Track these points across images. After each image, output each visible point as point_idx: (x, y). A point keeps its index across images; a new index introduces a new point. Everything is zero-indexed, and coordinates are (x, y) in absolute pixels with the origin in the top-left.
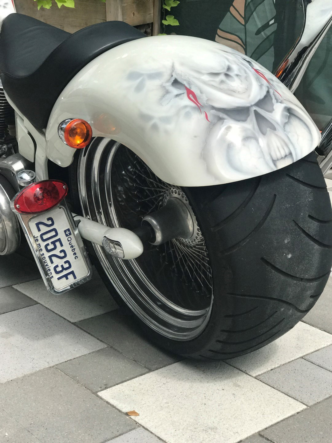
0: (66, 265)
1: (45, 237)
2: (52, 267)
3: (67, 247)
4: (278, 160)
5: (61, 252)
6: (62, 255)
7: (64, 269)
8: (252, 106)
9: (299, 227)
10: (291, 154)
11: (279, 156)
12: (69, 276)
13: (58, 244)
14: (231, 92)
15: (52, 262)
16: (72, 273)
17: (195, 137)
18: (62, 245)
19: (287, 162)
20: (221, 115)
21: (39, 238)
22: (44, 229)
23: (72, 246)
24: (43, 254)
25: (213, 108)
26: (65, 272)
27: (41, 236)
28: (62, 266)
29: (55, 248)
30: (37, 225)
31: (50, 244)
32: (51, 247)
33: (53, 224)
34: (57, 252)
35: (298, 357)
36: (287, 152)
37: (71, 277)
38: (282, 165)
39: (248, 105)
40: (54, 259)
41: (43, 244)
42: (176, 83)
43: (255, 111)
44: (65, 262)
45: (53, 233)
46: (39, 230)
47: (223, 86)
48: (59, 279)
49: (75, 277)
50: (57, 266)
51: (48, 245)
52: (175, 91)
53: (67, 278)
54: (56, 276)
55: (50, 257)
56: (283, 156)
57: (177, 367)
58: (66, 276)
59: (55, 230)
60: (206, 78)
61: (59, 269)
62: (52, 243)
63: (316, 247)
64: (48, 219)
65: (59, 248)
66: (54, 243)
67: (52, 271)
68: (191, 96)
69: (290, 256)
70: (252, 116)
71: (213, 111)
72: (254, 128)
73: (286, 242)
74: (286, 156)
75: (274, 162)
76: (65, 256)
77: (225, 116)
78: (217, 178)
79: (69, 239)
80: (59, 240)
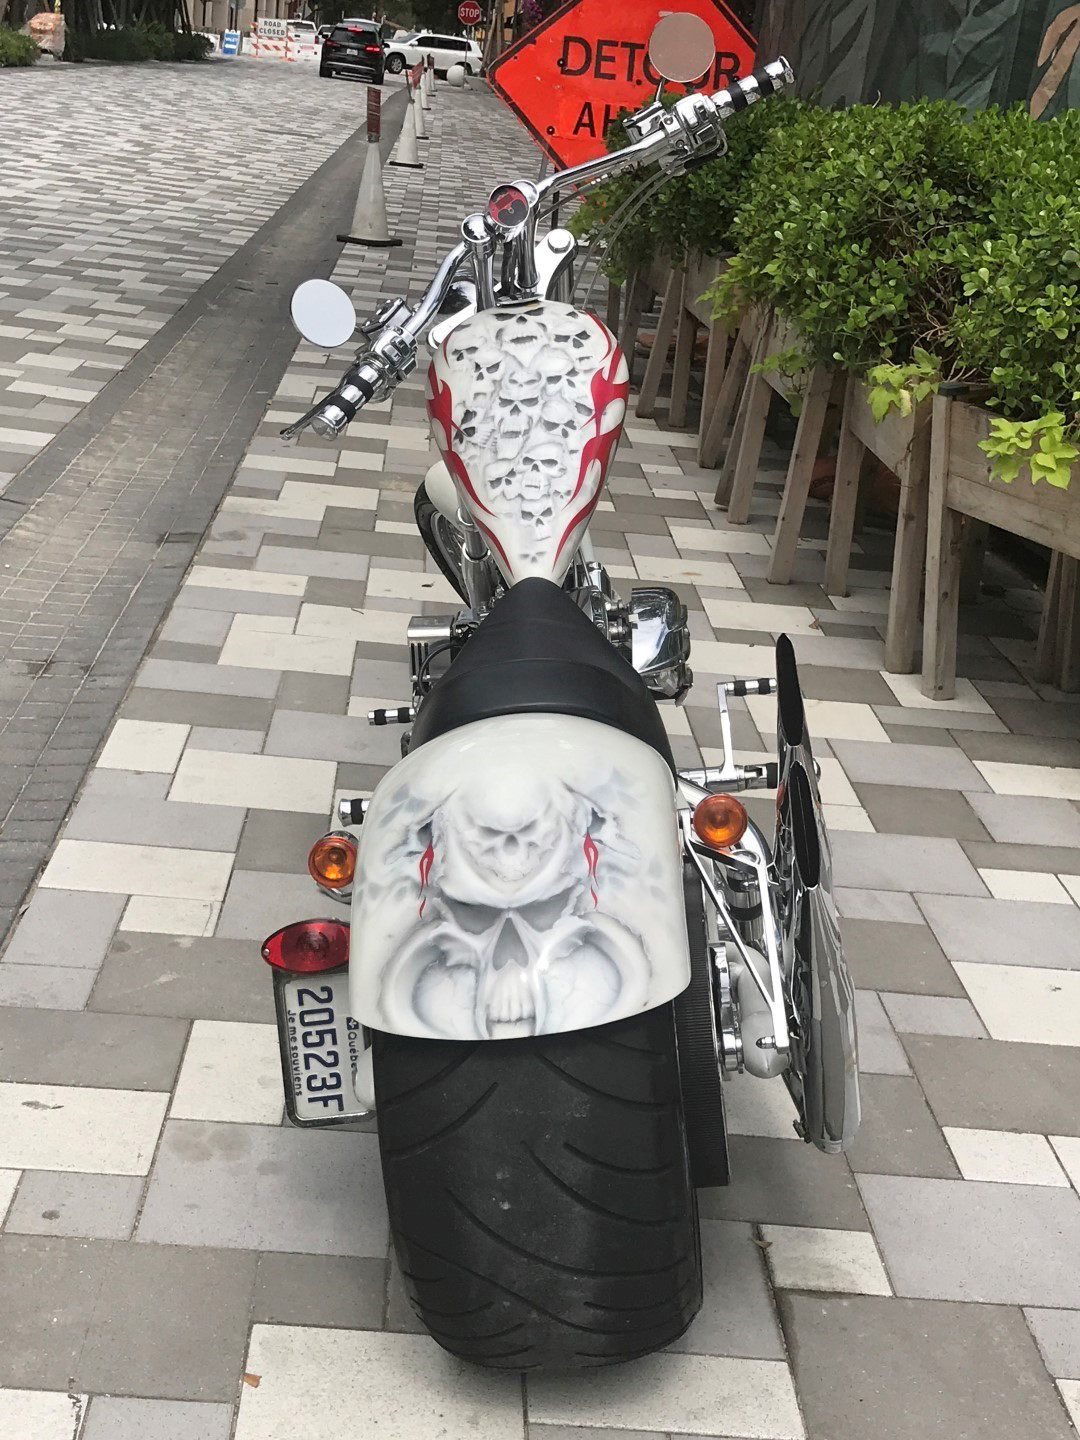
0: (332, 1081)
1: (308, 1019)
2: (304, 1075)
3: (342, 1049)
4: (499, 1021)
5: (329, 1053)
6: (330, 1059)
7: (324, 1085)
8: (509, 909)
9: (537, 1160)
10: (533, 1018)
11: (504, 1015)
12: (330, 1102)
13: (328, 1038)
14: (488, 873)
15: (307, 1067)
16: (339, 1098)
17: (390, 936)
18: (335, 1042)
19: (521, 1032)
20: (445, 911)
21: (297, 1018)
22: (310, 1004)
23: (353, 1051)
24: (296, 1048)
25: (441, 894)
26: (325, 1093)
27: (302, 1014)
28: (324, 1080)
29: (321, 1043)
30: (301, 993)
31: (314, 1033)
32: (314, 1039)
33: (329, 999)
34: (320, 1052)
35: (663, 1430)
36: (525, 1014)
37: (333, 1104)
38: (502, 1033)
39: (503, 906)
40: (313, 1062)
41: (301, 1030)
42: (426, 829)
43: (509, 921)
44: (332, 1075)
45: (325, 1017)
46: (301, 1003)
47: (487, 860)
48: (311, 1100)
49: (341, 1108)
50: (315, 1077)
51: (310, 1033)
52: (415, 844)
53: (326, 1105)
54: (307, 1094)
55: (307, 1057)
56: (514, 1018)
58: (325, 1100)
59: (330, 1012)
60: (472, 835)
61: (316, 1083)
62: (318, 1033)
63: (578, 1208)
64: (323, 989)
65: (328, 1046)
66: (321, 1034)
67: (304, 1083)
68: (426, 860)
69: (506, 1206)
70: (496, 930)
71: (437, 901)
72: (484, 952)
73: (499, 1176)
74: (520, 1020)
75: (491, 1023)
76: (335, 1064)
77: (450, 915)
78: (386, 1020)
79: (352, 1036)
80: (333, 1032)
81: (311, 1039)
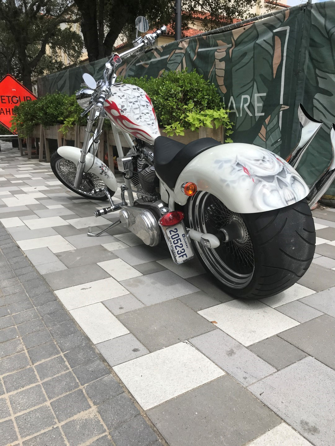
0: (183, 251)
1: (173, 237)
2: (176, 251)
3: (183, 242)
4: (288, 201)
5: (180, 244)
6: (181, 246)
7: (182, 252)
8: (275, 175)
9: (299, 234)
10: (295, 198)
11: (289, 199)
12: (184, 256)
13: (179, 241)
14: (265, 169)
15: (176, 249)
16: (185, 254)
17: (248, 190)
18: (181, 241)
19: (293, 202)
20: (260, 179)
21: (171, 238)
22: (173, 233)
23: (186, 242)
24: (172, 245)
25: (256, 176)
26: (182, 254)
27: (172, 237)
28: (181, 251)
29: (178, 242)
30: (170, 231)
31: (175, 240)
32: (176, 242)
33: (177, 231)
34: (178, 244)
35: (296, 300)
36: (293, 197)
37: (185, 256)
38: (290, 203)
39: (274, 175)
40: (177, 247)
41: (172, 241)
42: (238, 164)
43: (277, 178)
44: (182, 249)
45: (177, 236)
46: (171, 234)
47: (261, 166)
48: (179, 257)
49: (187, 257)
50: (178, 251)
51: (175, 241)
52: (238, 168)
53: (183, 257)
54: (178, 256)
55: (175, 247)
56: (291, 199)
57: (235, 301)
58: (182, 256)
59: (178, 234)
60: (253, 162)
61: (179, 252)
62: (176, 240)
63: (307, 244)
64: (175, 229)
65: (180, 243)
66: (177, 240)
67: (176, 253)
68: (245, 170)
69: (294, 248)
70: (276, 180)
71: (257, 178)
72: (276, 186)
73: (292, 241)
74: (292, 199)
75: (287, 202)
76: (182, 246)
77: (262, 180)
78: (258, 209)
79: (184, 239)
80: (180, 239)
81: (175, 242)
